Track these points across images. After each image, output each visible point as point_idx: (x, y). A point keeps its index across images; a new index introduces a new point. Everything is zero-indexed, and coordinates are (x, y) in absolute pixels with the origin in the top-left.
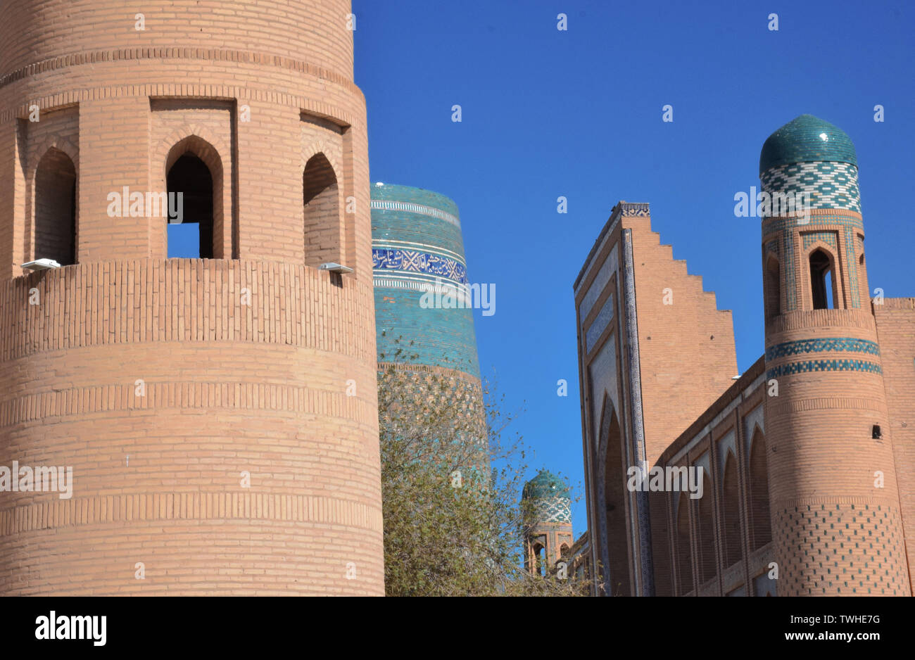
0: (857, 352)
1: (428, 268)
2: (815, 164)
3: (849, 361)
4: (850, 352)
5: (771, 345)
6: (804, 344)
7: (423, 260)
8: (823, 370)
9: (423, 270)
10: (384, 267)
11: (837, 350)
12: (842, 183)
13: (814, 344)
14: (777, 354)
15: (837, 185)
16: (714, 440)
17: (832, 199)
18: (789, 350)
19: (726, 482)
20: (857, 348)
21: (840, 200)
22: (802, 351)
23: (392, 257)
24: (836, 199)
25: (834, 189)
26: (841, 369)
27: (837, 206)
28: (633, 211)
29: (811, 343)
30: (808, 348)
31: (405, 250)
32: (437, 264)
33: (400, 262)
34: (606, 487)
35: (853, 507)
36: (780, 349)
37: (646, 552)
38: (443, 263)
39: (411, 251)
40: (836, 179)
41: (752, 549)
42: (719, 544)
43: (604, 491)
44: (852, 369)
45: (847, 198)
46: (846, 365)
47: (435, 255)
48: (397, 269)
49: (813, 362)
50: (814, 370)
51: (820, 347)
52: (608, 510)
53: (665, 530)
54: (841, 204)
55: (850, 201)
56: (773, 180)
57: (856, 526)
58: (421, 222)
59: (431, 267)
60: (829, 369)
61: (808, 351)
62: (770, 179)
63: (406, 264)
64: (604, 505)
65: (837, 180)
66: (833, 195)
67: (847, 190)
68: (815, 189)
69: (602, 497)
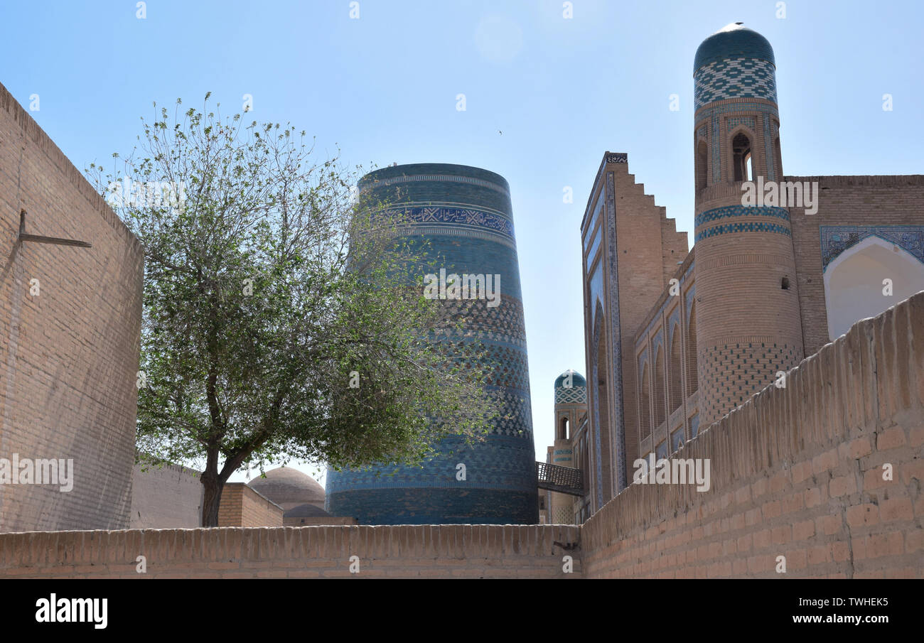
0: (771, 217)
1: (485, 223)
2: (740, 60)
3: (763, 224)
4: (765, 216)
5: (699, 213)
6: (726, 210)
7: (481, 217)
8: (741, 231)
9: (481, 224)
10: (454, 221)
11: (754, 215)
12: (762, 77)
13: (735, 210)
14: (704, 220)
15: (757, 78)
16: (665, 317)
17: (753, 90)
18: (714, 216)
19: (673, 348)
20: (770, 213)
21: (759, 91)
22: (724, 215)
23: (459, 215)
24: (756, 90)
25: (755, 82)
26: (757, 230)
27: (756, 96)
28: (615, 159)
29: (732, 209)
30: (729, 213)
31: (468, 210)
32: (491, 221)
33: (465, 218)
34: (599, 369)
35: (763, 345)
36: (706, 216)
37: (619, 409)
38: (496, 220)
39: (473, 211)
40: (756, 73)
41: (689, 396)
42: (667, 395)
43: (597, 371)
44: (766, 230)
45: (765, 90)
46: (761, 227)
47: (490, 214)
48: (462, 223)
49: (733, 225)
50: (734, 231)
51: (740, 212)
52: (599, 385)
53: (634, 393)
54: (760, 94)
55: (768, 92)
56: (704, 76)
57: (766, 361)
58: (481, 191)
59: (486, 222)
60: (746, 230)
61: (729, 216)
62: (701, 75)
63: (469, 220)
64: (597, 380)
65: (757, 75)
66: (754, 86)
67: (765, 83)
68: (739, 81)
69: (595, 376)
